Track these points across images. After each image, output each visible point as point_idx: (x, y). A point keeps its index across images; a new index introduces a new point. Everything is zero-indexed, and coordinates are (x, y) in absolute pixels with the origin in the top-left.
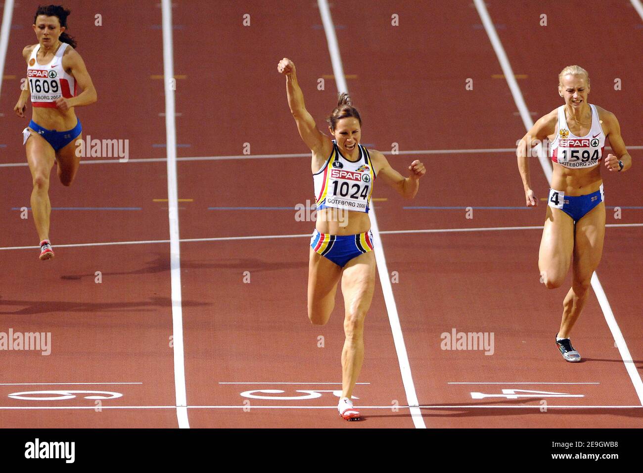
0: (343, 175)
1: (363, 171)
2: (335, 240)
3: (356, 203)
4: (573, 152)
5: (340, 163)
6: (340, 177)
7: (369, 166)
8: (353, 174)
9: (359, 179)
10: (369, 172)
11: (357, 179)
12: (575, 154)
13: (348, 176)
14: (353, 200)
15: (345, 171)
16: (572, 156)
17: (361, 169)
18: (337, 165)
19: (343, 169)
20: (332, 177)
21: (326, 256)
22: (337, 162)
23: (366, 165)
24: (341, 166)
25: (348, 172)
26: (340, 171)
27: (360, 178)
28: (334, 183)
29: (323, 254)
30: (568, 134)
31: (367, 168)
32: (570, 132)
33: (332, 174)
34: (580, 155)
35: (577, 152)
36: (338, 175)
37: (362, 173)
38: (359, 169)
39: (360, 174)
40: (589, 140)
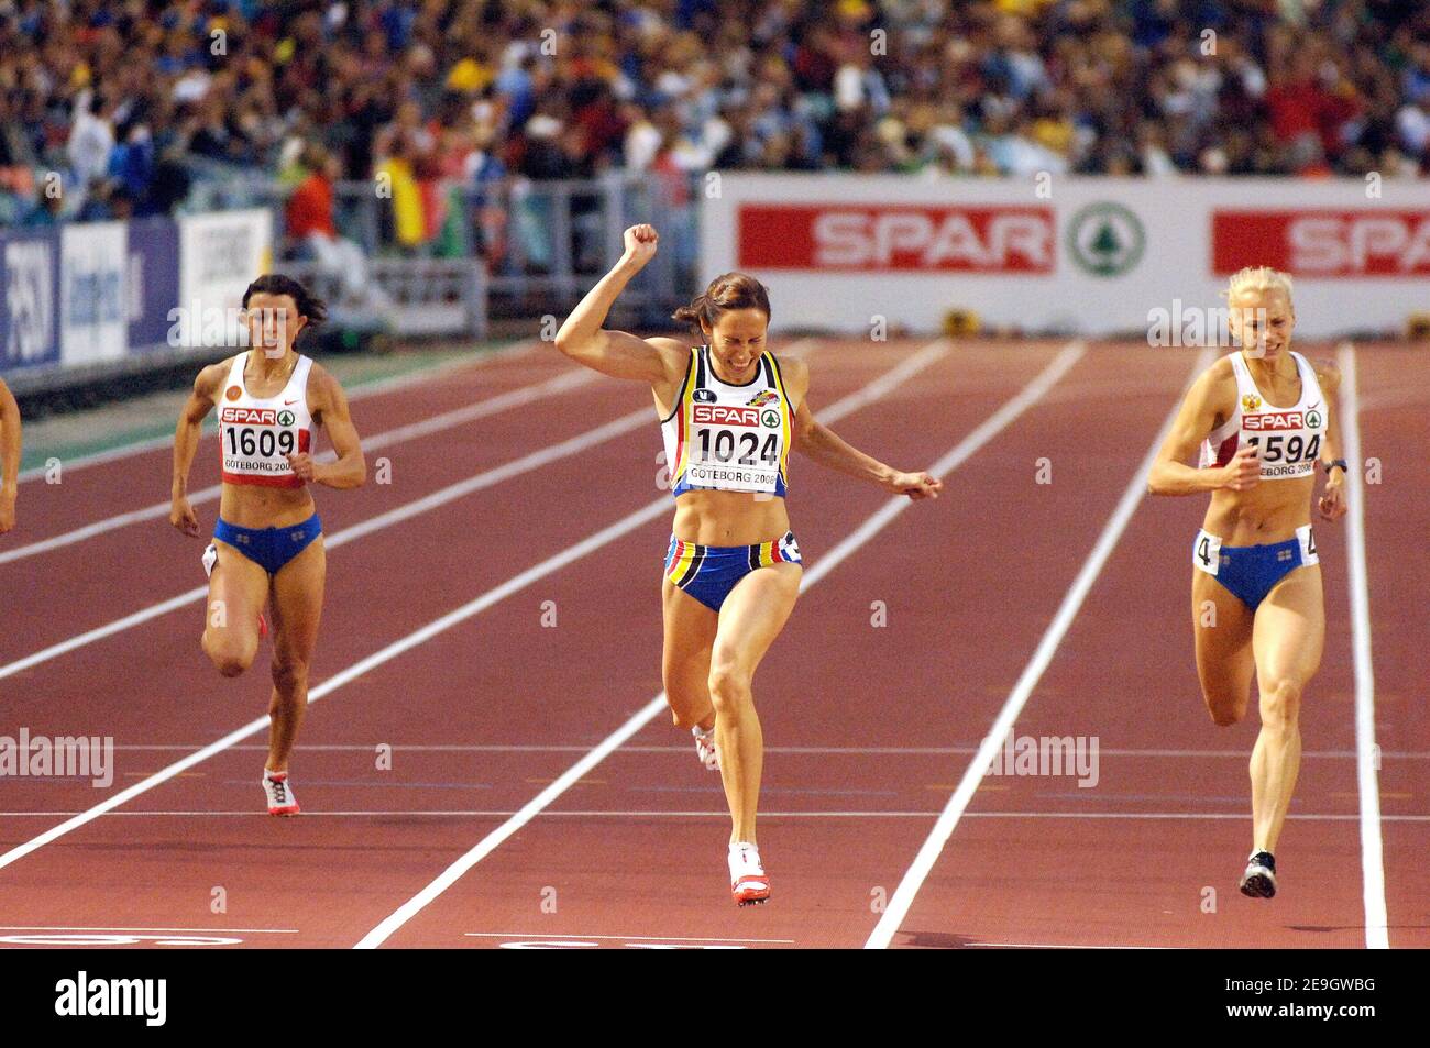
0: (719, 415)
1: (762, 405)
2: (706, 555)
3: (753, 473)
4: (1271, 440)
5: (708, 392)
6: (714, 419)
7: (778, 391)
8: (740, 411)
9: (756, 422)
10: (778, 404)
11: (749, 423)
12: (1274, 445)
13: (730, 418)
14: (745, 469)
15: (725, 408)
16: (1269, 449)
17: (759, 401)
18: (704, 396)
19: (717, 404)
20: (695, 421)
21: (685, 590)
22: (703, 391)
23: (771, 391)
24: (712, 398)
25: (729, 409)
26: (711, 408)
27: (758, 419)
28: (700, 433)
29: (681, 584)
30: (1259, 405)
31: (773, 396)
32: (1262, 399)
33: (696, 416)
34: (1283, 446)
35: (1279, 439)
36: (708, 415)
37: (762, 410)
38: (753, 401)
39: (757, 411)
40: (1300, 413)
